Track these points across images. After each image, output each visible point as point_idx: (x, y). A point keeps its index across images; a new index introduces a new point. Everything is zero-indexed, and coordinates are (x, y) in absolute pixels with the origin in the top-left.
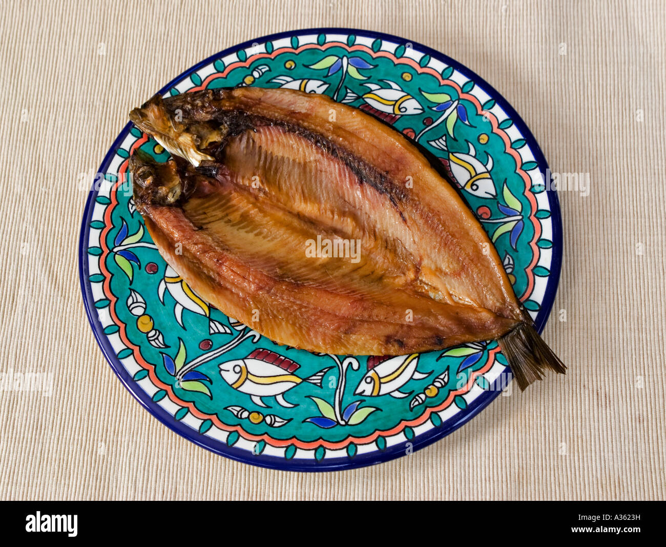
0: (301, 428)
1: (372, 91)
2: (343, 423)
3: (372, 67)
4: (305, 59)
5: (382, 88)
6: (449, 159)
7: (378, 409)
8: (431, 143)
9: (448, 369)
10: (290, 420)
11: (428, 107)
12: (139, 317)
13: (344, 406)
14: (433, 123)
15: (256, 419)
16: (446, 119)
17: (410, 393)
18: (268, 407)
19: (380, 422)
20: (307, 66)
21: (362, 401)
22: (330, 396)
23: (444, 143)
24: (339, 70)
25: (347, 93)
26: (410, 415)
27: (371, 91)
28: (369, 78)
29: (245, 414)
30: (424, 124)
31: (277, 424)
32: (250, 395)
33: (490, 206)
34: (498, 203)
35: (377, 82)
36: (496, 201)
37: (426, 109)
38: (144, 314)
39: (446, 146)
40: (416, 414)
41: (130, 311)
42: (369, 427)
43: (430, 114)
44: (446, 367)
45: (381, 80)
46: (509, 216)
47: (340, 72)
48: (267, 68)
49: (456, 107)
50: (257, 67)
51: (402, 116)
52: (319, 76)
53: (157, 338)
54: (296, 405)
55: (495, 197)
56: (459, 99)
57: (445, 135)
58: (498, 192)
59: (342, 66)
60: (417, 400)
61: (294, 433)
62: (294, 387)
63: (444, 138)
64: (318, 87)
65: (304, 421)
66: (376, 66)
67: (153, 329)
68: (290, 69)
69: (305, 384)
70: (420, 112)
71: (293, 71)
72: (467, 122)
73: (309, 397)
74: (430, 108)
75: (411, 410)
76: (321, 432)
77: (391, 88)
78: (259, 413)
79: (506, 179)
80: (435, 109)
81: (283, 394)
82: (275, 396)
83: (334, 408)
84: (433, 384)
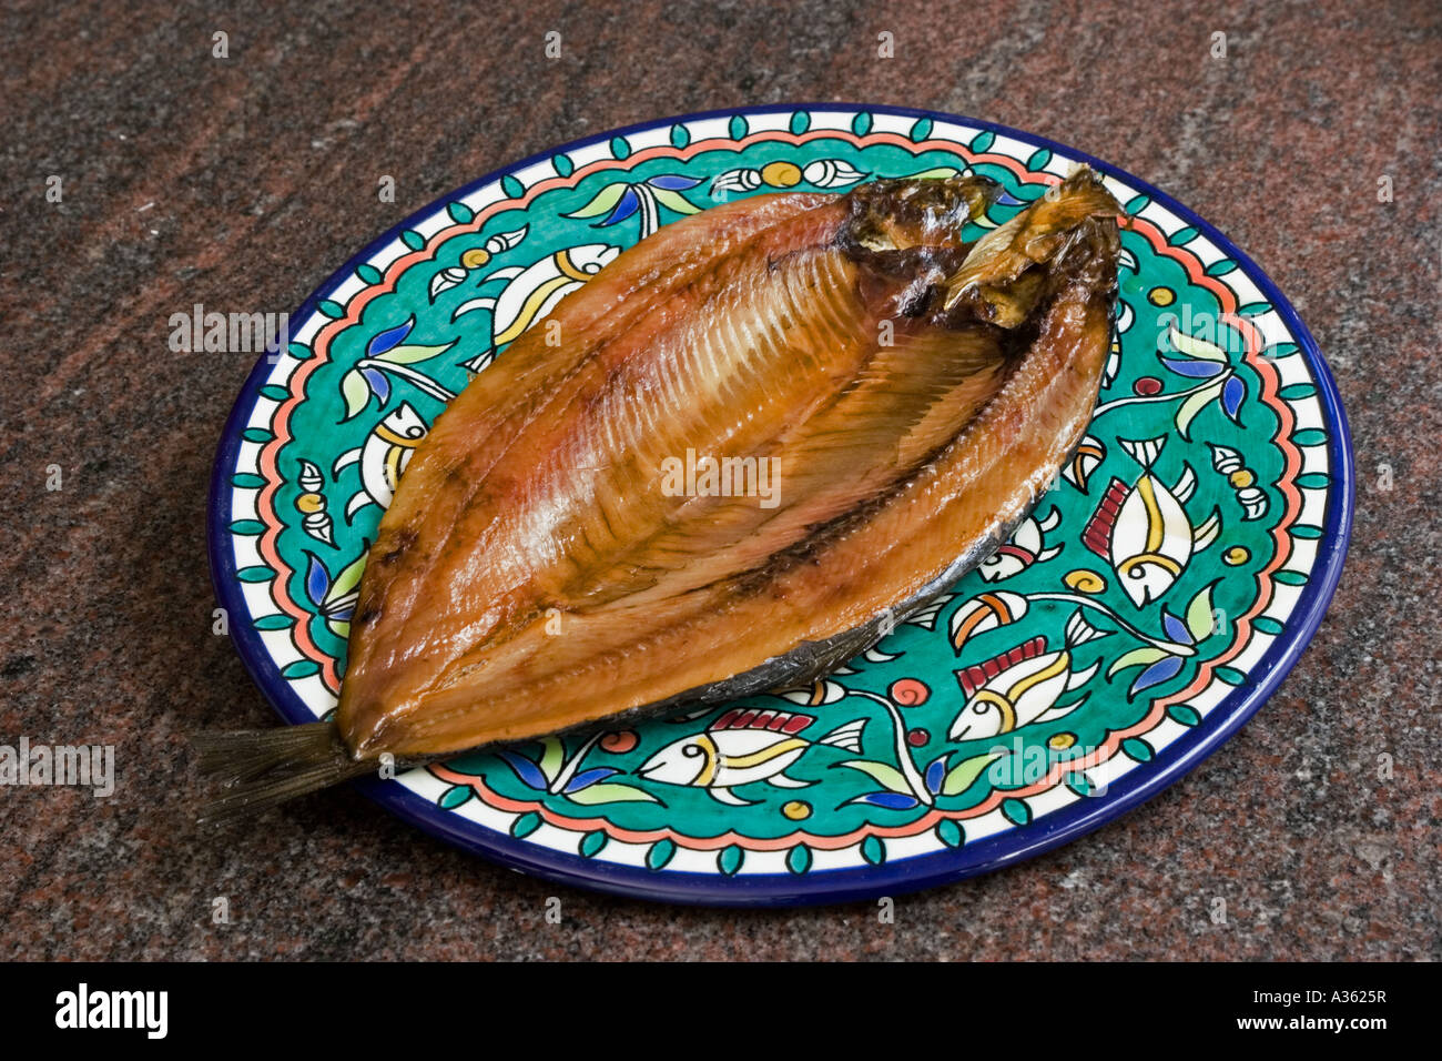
0: (404, 307)
1: (1071, 672)
2: (364, 364)
3: (1134, 691)
4: (1234, 586)
5: (1065, 690)
6: (794, 737)
7: (346, 419)
8: (859, 725)
9: (334, 545)
10: (432, 300)
11: (955, 752)
12: (802, 171)
13: (395, 380)
14: (908, 745)
15: (475, 258)
16: (901, 770)
17: (335, 476)
18: (483, 282)
19: (318, 411)
20: (1213, 584)
21: (382, 407)
22: (432, 370)
23: (841, 744)
24: (1166, 635)
25: (1096, 630)
26: (293, 453)
27: (1070, 669)
28: (1109, 679)
29: (494, 247)
30: (917, 730)
31: (439, 279)
32: (527, 268)
33: (626, 756)
34: (622, 772)
35: (1087, 688)
36: (629, 771)
37: (952, 747)
38: (803, 178)
39: (831, 745)
40: (286, 463)
41: (823, 162)
42: (323, 392)
43: (937, 748)
44: (339, 544)
45: (1087, 696)
46: (575, 774)
47: (1161, 636)
48: (1252, 515)
49: (916, 796)
50: (1267, 498)
51: (967, 701)
52: (1175, 597)
53: (740, 182)
54: (454, 319)
55: (640, 773)
56: (932, 807)
57: (862, 752)
58: (646, 783)
59: (1172, 641)
60: (313, 476)
61: (402, 294)
62: (493, 330)
63: (856, 749)
64: (1146, 588)
65: (413, 316)
66: (1130, 699)
67: (763, 182)
68: (1227, 553)
69: (488, 344)
70: (954, 733)
71: (1218, 558)
72: (863, 799)
73: (456, 342)
74: (950, 754)
75: (302, 461)
76: (371, 329)
77: (1053, 707)
78: (482, 266)
79: (665, 806)
80: (943, 760)
81: (493, 312)
82: (497, 300)
83: (404, 366)
84: (323, 511)
